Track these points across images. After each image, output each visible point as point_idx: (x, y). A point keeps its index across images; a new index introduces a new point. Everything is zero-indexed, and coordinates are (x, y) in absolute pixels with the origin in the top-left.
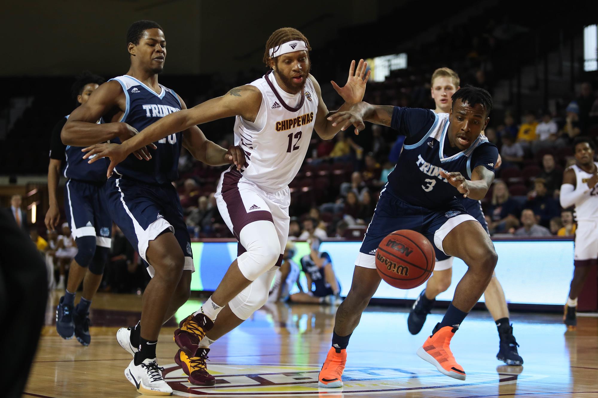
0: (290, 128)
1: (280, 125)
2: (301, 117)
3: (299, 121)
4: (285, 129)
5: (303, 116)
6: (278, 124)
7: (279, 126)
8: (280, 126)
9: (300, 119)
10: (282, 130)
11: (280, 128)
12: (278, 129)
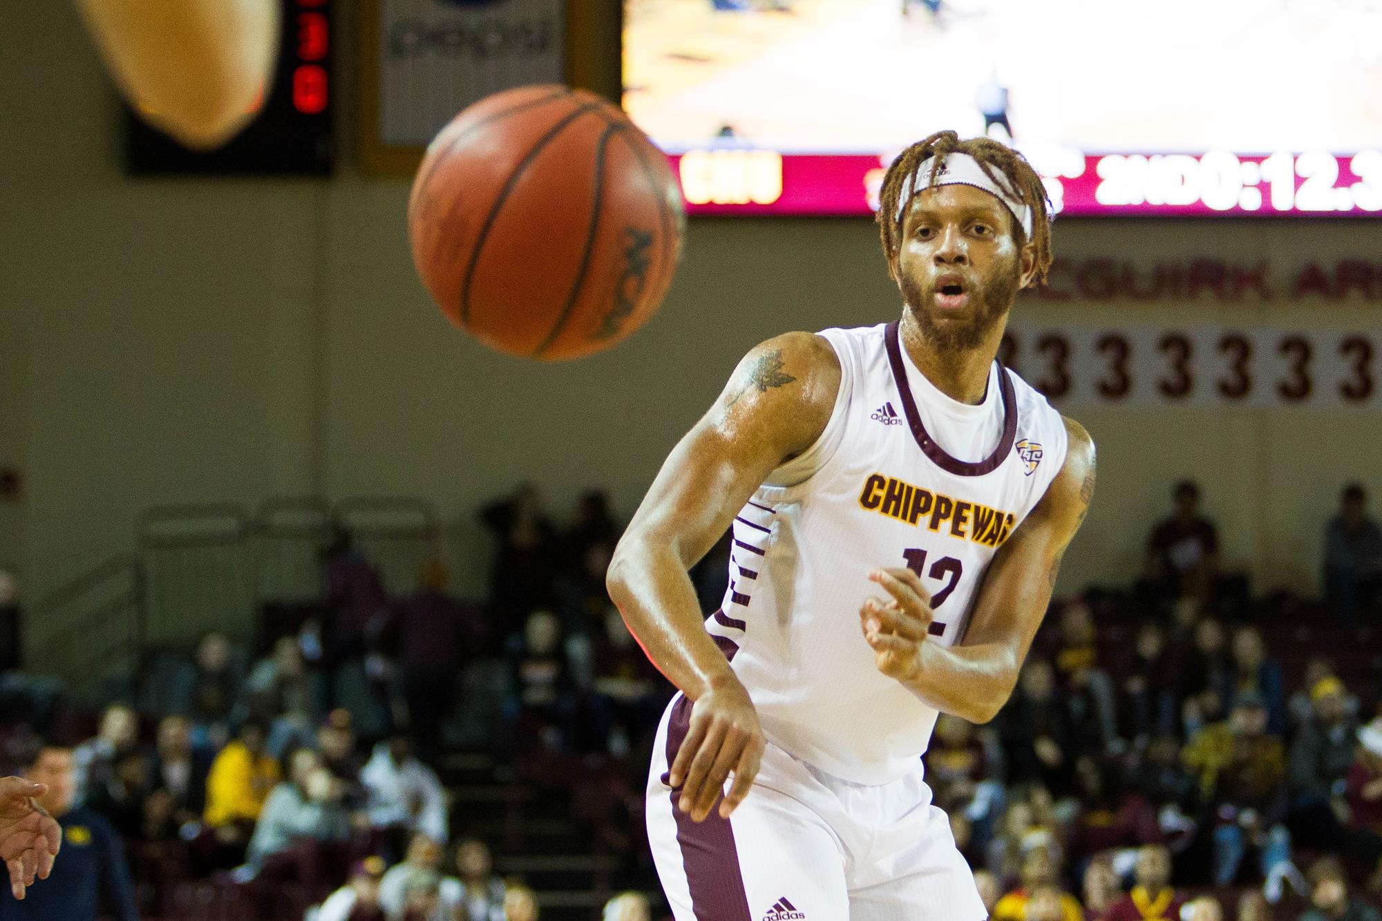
0: (913, 520)
1: (881, 486)
2: (973, 508)
3: (959, 519)
4: (894, 513)
6: (876, 483)
7: (876, 491)
8: (882, 494)
9: (965, 512)
10: (884, 510)
11: (877, 499)
12: (870, 500)
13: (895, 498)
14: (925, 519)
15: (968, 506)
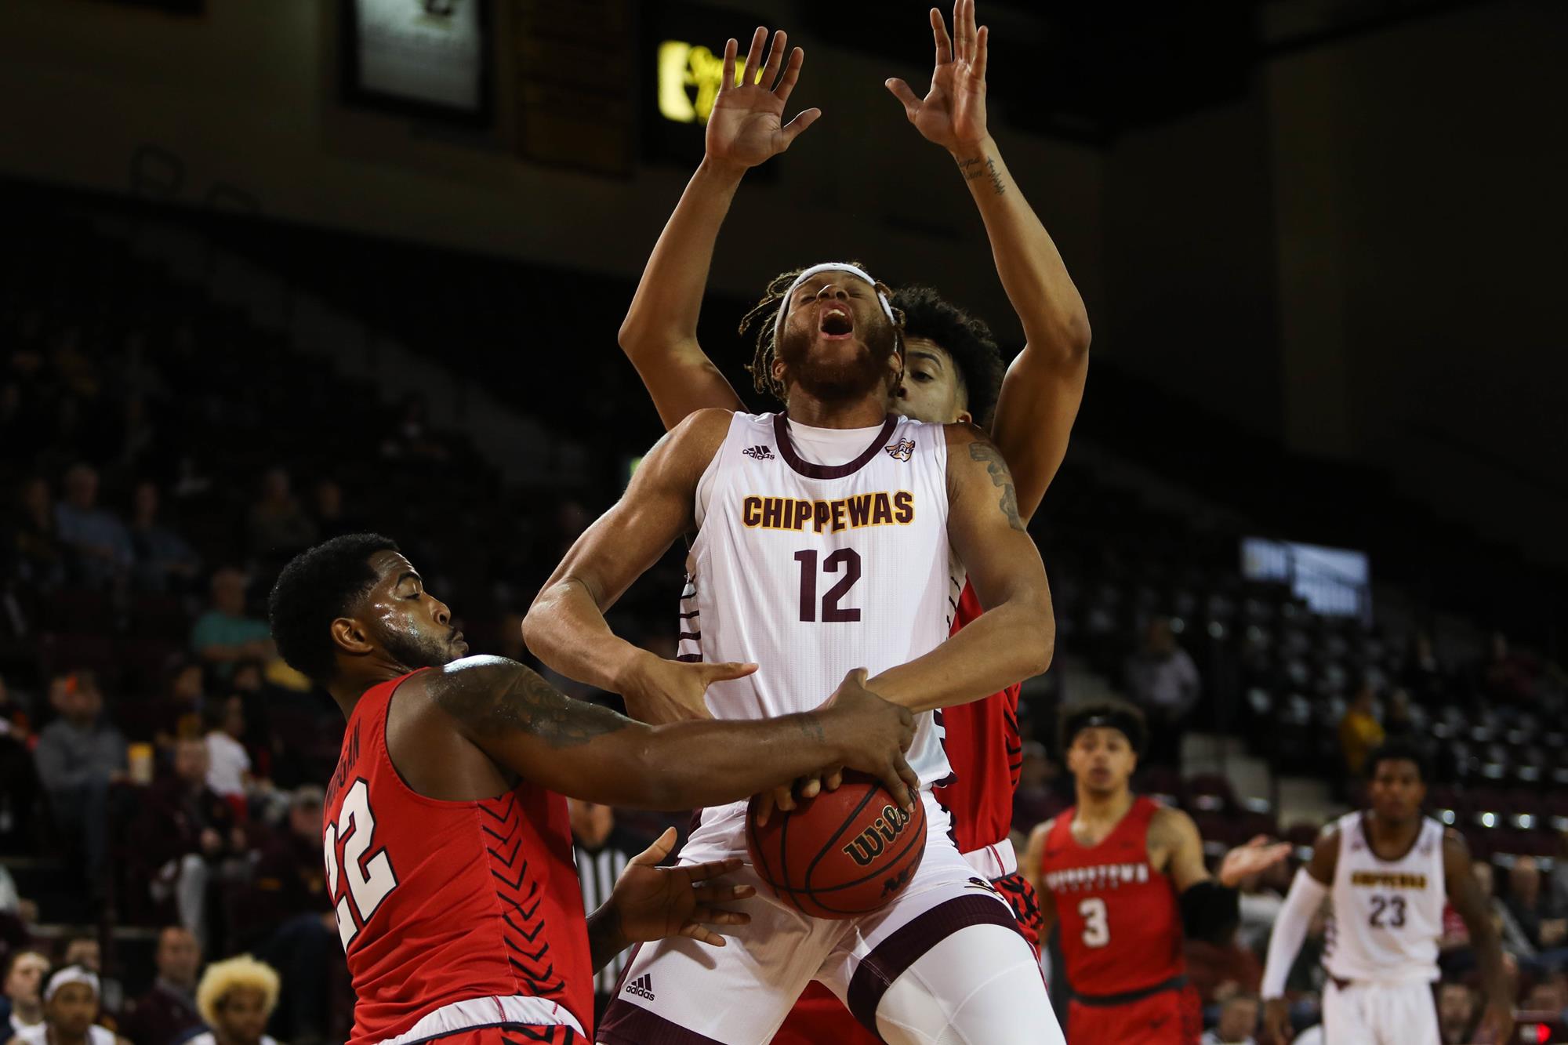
0: (798, 526)
1: (758, 506)
2: (846, 503)
3: (837, 514)
4: (777, 525)
5: (859, 498)
6: (753, 504)
7: (754, 511)
8: (760, 511)
9: (841, 509)
10: (766, 524)
11: (757, 516)
12: (752, 518)
13: (773, 513)
14: (809, 524)
15: (842, 503)
